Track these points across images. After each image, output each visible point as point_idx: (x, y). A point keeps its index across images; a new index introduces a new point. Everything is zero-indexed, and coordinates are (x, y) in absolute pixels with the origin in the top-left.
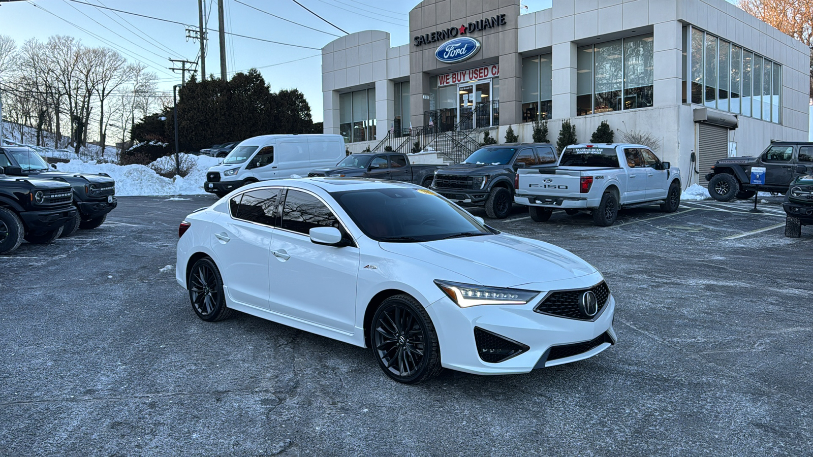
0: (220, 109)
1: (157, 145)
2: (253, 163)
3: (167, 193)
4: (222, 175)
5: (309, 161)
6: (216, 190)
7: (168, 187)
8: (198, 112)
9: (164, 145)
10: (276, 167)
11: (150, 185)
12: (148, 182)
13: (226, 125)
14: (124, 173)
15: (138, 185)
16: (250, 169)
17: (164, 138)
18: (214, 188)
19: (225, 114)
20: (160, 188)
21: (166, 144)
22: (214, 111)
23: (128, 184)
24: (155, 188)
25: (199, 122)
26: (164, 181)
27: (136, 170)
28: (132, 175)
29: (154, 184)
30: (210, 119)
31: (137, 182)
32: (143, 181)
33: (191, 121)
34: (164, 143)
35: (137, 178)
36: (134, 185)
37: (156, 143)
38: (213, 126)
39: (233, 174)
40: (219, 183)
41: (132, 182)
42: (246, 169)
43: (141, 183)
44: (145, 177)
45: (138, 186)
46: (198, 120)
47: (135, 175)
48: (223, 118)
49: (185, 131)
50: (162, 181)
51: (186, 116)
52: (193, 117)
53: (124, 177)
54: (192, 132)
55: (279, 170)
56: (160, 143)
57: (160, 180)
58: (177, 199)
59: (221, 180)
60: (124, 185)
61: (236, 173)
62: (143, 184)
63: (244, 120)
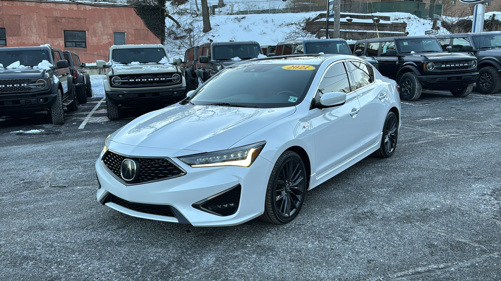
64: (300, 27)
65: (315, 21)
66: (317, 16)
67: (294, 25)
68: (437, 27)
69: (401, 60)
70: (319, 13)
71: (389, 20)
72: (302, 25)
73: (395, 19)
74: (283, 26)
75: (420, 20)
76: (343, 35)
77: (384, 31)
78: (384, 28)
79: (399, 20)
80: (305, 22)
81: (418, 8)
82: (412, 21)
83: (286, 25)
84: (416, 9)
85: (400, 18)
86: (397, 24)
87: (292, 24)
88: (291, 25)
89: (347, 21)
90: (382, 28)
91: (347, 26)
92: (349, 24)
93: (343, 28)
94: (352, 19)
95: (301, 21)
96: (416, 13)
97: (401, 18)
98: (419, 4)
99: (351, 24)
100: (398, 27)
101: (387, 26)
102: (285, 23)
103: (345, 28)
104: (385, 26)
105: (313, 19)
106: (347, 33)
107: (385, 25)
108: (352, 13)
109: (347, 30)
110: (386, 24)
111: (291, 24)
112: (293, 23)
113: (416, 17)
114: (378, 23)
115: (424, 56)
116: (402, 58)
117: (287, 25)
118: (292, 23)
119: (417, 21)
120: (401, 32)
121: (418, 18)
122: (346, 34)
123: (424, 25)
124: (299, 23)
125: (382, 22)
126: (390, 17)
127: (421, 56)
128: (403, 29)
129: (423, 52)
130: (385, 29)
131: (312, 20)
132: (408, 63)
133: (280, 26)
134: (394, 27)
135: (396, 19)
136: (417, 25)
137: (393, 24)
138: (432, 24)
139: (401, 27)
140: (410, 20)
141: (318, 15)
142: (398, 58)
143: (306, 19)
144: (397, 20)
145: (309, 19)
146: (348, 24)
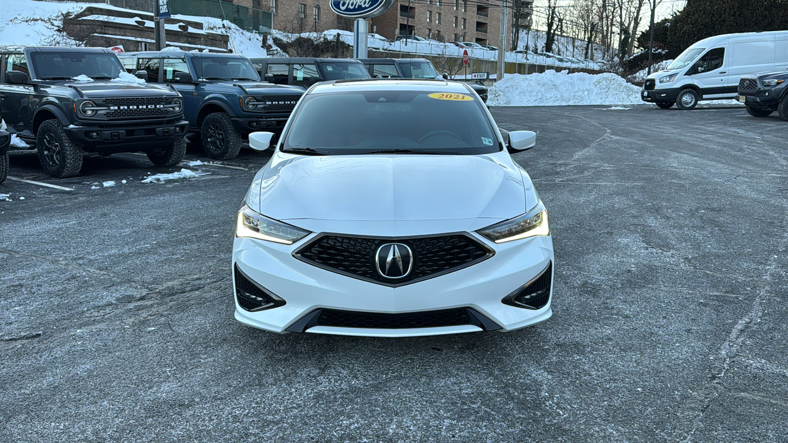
0: (730, 8)
1: (656, 52)
2: (694, 68)
3: (631, 102)
4: (657, 82)
5: (773, 64)
6: (649, 99)
7: (634, 96)
8: (704, 14)
9: (664, 53)
10: (725, 72)
11: (616, 94)
12: (614, 91)
13: (734, 26)
14: (594, 81)
15: (605, 93)
16: (690, 75)
17: (665, 45)
18: (648, 96)
19: (735, 13)
20: (626, 97)
21: (666, 51)
22: (722, 12)
23: (594, 93)
24: (621, 97)
25: (703, 25)
26: (632, 90)
27: (606, 79)
28: (600, 84)
29: (620, 93)
30: (717, 21)
31: (604, 91)
32: (611, 89)
33: (695, 25)
34: (663, 50)
35: (605, 87)
36: (600, 93)
37: (656, 50)
38: (720, 29)
39: (668, 81)
40: (653, 91)
41: (598, 90)
42: (685, 75)
43: (607, 92)
44: (613, 86)
45: (604, 95)
46: (703, 22)
47: (603, 84)
48: (732, 18)
49: (686, 36)
50: (629, 89)
51: (689, 20)
52: (697, 20)
53: (592, 86)
54: (694, 37)
55: (728, 75)
56: (660, 50)
57: (628, 88)
58: (620, 108)
59: (656, 88)
60: (590, 94)
61: (671, 80)
62: (610, 93)
63: (757, 19)
64: (53, 27)
65: (80, 19)
66: (82, 10)
67: (38, 21)
68: (268, 45)
69: (200, 90)
70: (85, 6)
71: (202, 29)
72: (56, 23)
73: (208, 28)
74: (17, 22)
75: (244, 33)
76: (133, 46)
77: (197, 44)
78: (196, 39)
79: (215, 29)
80: (60, 18)
81: (238, 14)
82: (233, 33)
83: (23, 21)
84: (236, 15)
85: (215, 27)
86: (215, 35)
87: (36, 20)
88: (33, 22)
89: (136, 24)
90: (193, 41)
91: (138, 33)
92: (141, 29)
93: (132, 35)
94: (144, 21)
95: (54, 16)
96: (236, 22)
97: (217, 27)
98: (238, 8)
99: (144, 29)
100: (216, 40)
101: (201, 38)
102: (21, 17)
103: (134, 35)
104: (197, 38)
105: (76, 15)
106: (140, 44)
107: (198, 36)
108: (139, 10)
109: (139, 39)
110: (199, 34)
111: (33, 20)
112: (38, 18)
113: (238, 28)
114: (186, 32)
115: (239, 86)
116: (202, 87)
117: (27, 21)
118: (35, 18)
119: (241, 34)
120: (221, 48)
121: (241, 30)
122: (138, 45)
123: (250, 40)
124: (49, 19)
125: (191, 30)
126: (202, 24)
127: (234, 85)
128: (225, 45)
129: (241, 80)
130: (198, 42)
131: (73, 16)
132: (210, 96)
133: (11, 21)
134: (211, 39)
135: (210, 28)
136: (241, 39)
137: (208, 35)
138: (261, 41)
139: (221, 41)
140: (231, 30)
141: (84, 8)
142: (194, 88)
143: (62, 14)
144: (212, 29)
145: (68, 14)
146: (138, 29)
